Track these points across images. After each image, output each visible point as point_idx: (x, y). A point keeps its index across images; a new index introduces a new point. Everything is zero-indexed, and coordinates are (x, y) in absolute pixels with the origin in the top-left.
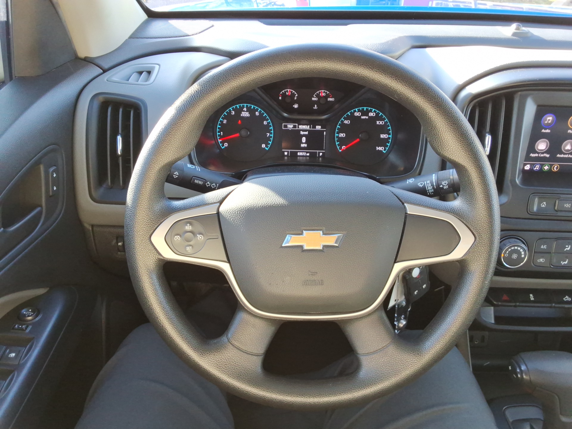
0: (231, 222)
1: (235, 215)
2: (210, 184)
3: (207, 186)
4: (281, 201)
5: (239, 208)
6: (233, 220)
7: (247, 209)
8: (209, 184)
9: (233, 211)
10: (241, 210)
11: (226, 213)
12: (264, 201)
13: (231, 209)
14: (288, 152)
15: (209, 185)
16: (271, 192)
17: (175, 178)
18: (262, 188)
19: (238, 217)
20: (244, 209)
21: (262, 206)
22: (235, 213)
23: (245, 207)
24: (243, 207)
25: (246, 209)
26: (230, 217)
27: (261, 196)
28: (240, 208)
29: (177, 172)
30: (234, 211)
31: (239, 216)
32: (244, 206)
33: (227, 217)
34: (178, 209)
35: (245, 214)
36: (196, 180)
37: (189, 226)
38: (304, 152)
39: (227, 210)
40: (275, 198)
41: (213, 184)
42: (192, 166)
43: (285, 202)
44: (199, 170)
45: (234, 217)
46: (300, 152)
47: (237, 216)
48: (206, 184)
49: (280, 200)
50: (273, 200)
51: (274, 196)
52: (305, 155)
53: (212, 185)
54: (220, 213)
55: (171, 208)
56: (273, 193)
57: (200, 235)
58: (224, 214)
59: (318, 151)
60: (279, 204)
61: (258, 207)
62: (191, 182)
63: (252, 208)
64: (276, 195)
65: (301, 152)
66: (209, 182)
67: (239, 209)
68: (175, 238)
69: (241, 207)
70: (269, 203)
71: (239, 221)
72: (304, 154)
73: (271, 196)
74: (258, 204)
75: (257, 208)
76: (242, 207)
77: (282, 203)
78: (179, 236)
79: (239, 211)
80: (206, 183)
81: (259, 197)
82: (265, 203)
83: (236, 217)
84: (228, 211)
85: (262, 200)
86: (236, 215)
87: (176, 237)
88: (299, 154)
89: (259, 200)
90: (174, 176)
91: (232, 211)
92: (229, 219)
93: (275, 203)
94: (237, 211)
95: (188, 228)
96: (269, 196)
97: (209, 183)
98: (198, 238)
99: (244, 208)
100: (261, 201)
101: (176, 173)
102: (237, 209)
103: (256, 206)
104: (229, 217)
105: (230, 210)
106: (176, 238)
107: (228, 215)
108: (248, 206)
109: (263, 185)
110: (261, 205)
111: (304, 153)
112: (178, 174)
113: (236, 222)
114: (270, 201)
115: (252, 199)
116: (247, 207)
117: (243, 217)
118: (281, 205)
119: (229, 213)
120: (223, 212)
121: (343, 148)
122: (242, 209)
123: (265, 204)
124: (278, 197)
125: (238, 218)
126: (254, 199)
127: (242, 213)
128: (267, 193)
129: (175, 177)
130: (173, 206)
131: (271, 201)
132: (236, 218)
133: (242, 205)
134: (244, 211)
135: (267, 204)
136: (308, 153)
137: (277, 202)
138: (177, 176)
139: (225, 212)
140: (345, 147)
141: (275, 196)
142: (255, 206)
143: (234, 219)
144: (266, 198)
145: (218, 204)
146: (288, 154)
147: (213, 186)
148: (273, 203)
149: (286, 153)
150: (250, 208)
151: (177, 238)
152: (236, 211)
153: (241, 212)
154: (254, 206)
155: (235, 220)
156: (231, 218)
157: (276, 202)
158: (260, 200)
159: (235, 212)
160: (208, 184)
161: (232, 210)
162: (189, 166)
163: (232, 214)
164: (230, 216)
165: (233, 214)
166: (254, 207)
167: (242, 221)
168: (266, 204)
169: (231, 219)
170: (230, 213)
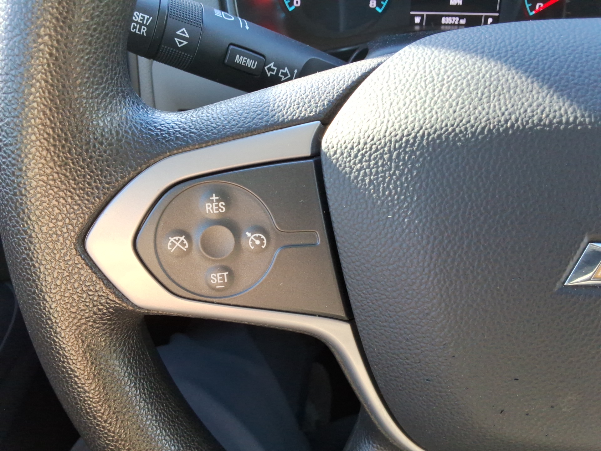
0: (366, 190)
1: (380, 164)
2: (276, 69)
3: (269, 75)
4: (566, 112)
5: (398, 138)
6: (371, 182)
7: (428, 143)
8: (272, 67)
9: (373, 150)
10: (406, 147)
11: (345, 155)
12: (494, 111)
13: (365, 143)
14: (422, 16)
15: (273, 70)
16: (521, 78)
17: (179, 46)
18: (478, 64)
19: (394, 173)
20: (415, 142)
21: (490, 131)
22: (382, 157)
23: (421, 132)
24: (413, 135)
25: (425, 142)
26: (362, 172)
27: (483, 94)
28: (401, 139)
29: (184, 29)
30: (377, 150)
31: (397, 167)
32: (416, 130)
33: (351, 173)
34: (177, 138)
35: (418, 161)
36: (238, 56)
37: (217, 201)
38: (456, 16)
39: (349, 146)
40: (540, 100)
41: (284, 69)
42: (226, 16)
43: (583, 116)
44: (247, 28)
45: (377, 173)
46: (446, 16)
47: (390, 169)
48: (266, 68)
49: (560, 109)
50: (530, 105)
51: (534, 92)
52: (456, 23)
53: (281, 71)
54: (323, 158)
55: (152, 135)
56: (529, 80)
57: (257, 235)
58: (337, 159)
59: (484, 14)
60: (560, 123)
61: (473, 133)
62: (226, 61)
63: (447, 138)
64: (541, 87)
65: (449, 16)
66: (272, 64)
67: (396, 141)
68: (169, 244)
69: (405, 133)
70: (517, 120)
71: (395, 188)
72: (456, 20)
73: (522, 91)
74: (472, 121)
75: (468, 140)
76: (409, 135)
77: (571, 119)
78: (182, 238)
79: (395, 149)
80: (265, 65)
81: (473, 96)
82: (503, 119)
83: (382, 171)
84: (356, 149)
85: (486, 106)
86: (383, 165)
87: (172, 239)
88: (444, 20)
89: (475, 109)
90: (176, 40)
91: (371, 148)
92: (356, 177)
93: (540, 120)
94: (389, 150)
95: (215, 208)
96: (512, 92)
97: (274, 66)
98: (250, 243)
99: (416, 137)
100: (484, 113)
101: (183, 32)
102: (390, 141)
103: (466, 129)
104: (359, 171)
105: (361, 146)
106: (173, 244)
107: (354, 163)
108: (432, 131)
109: (483, 52)
110: (483, 129)
111: (454, 18)
112: (187, 36)
113: (384, 191)
114: (522, 111)
115: (447, 105)
116: (429, 134)
117: (412, 174)
118: (565, 129)
119: (360, 157)
120: (335, 153)
121: (537, 8)
122: (407, 141)
123: (500, 121)
124: (552, 96)
125: (391, 176)
126: (454, 104)
127: (409, 157)
128: (503, 81)
129: (180, 43)
130: (161, 130)
131: (526, 111)
132: (384, 177)
133: (410, 128)
134: (417, 149)
135: (509, 124)
136: (463, 19)
137: (551, 116)
138: (185, 43)
139: (342, 154)
140: (542, 5)
141: (538, 93)
142: (461, 132)
143: (377, 179)
144: (502, 101)
145: (318, 123)
146: (422, 20)
147: (282, 74)
148: (535, 118)
149: (417, 20)
150: (439, 136)
151: (178, 244)
152: (386, 149)
153: (406, 153)
154: (457, 130)
155: (379, 185)
156: (365, 175)
157: (547, 116)
158: (480, 108)
159: (382, 154)
160: (270, 69)
161: (368, 146)
162: (218, 13)
163: (369, 161)
164: (362, 168)
165: (372, 162)
166: (456, 135)
167: (408, 187)
168: (506, 121)
169: (367, 181)
170: (363, 155)
